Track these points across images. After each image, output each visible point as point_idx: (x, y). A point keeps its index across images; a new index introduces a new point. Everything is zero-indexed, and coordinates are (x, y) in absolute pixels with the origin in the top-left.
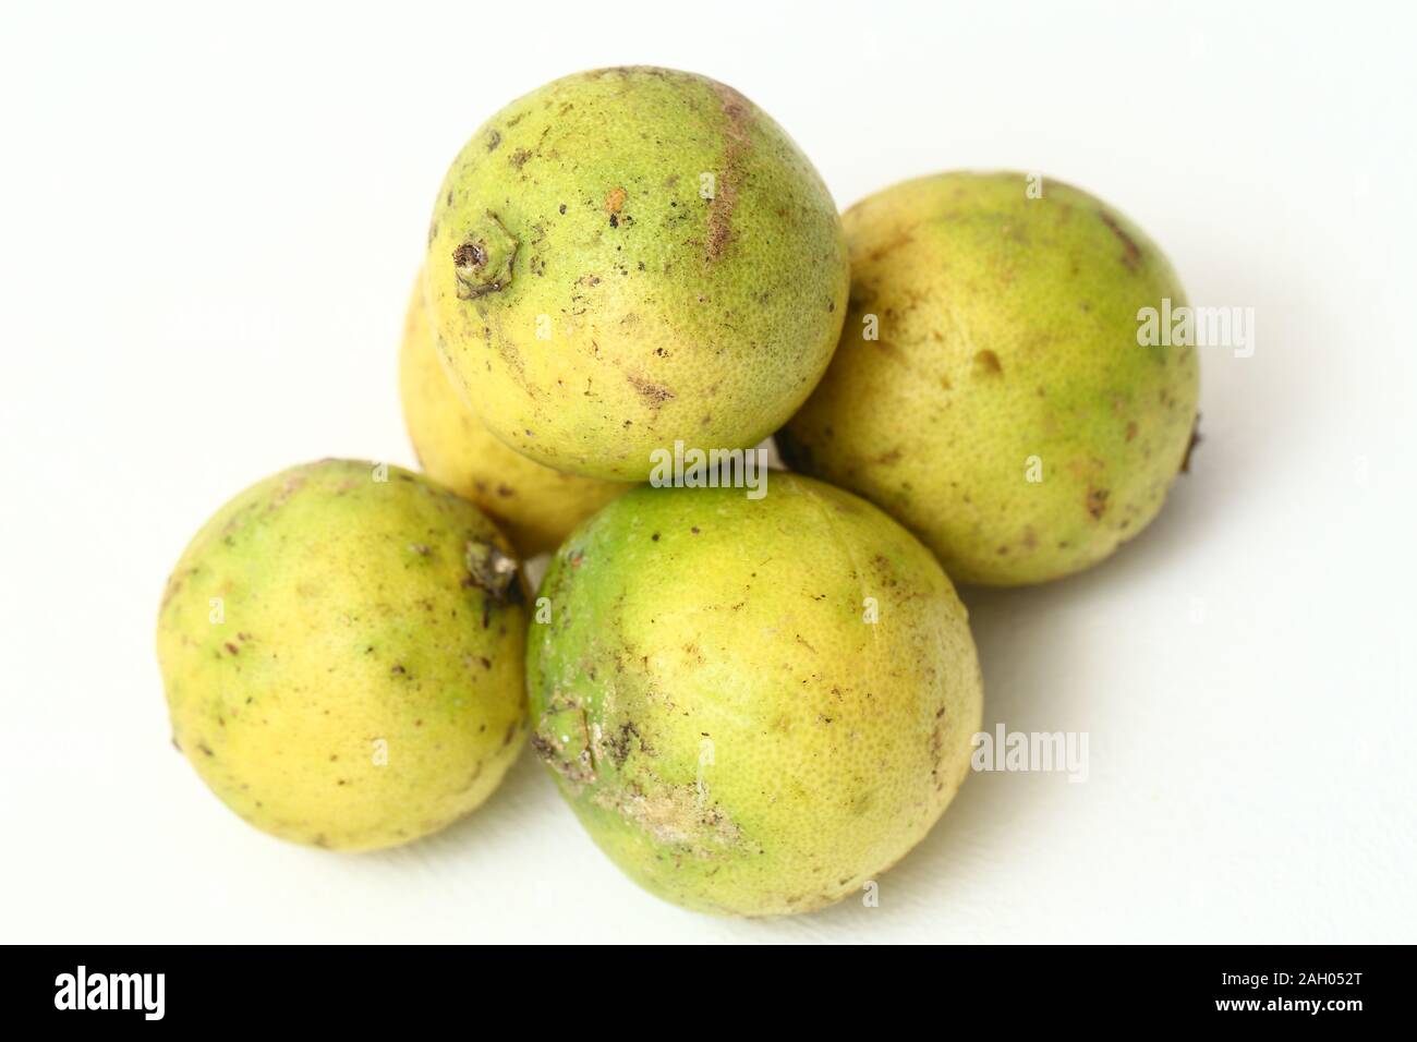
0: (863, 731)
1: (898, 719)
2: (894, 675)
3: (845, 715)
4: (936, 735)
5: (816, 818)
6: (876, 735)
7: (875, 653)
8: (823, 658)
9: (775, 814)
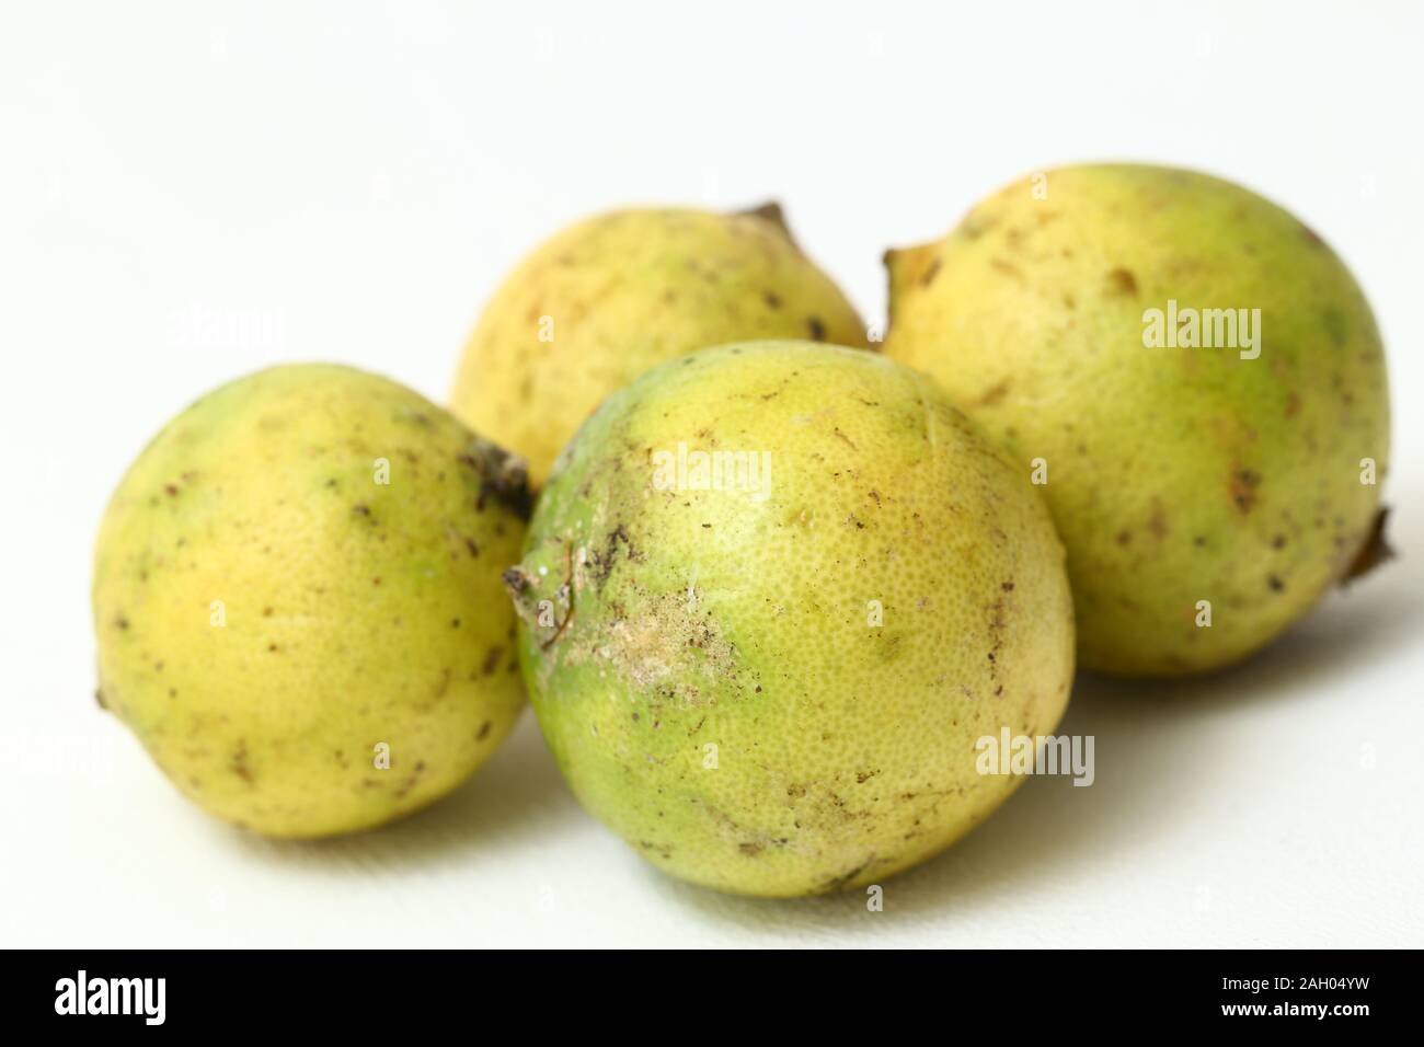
0: (903, 553)
1: (950, 560)
2: (952, 508)
3: (882, 527)
4: (998, 606)
5: (832, 646)
6: (919, 565)
7: (931, 476)
8: (864, 457)
9: (779, 631)
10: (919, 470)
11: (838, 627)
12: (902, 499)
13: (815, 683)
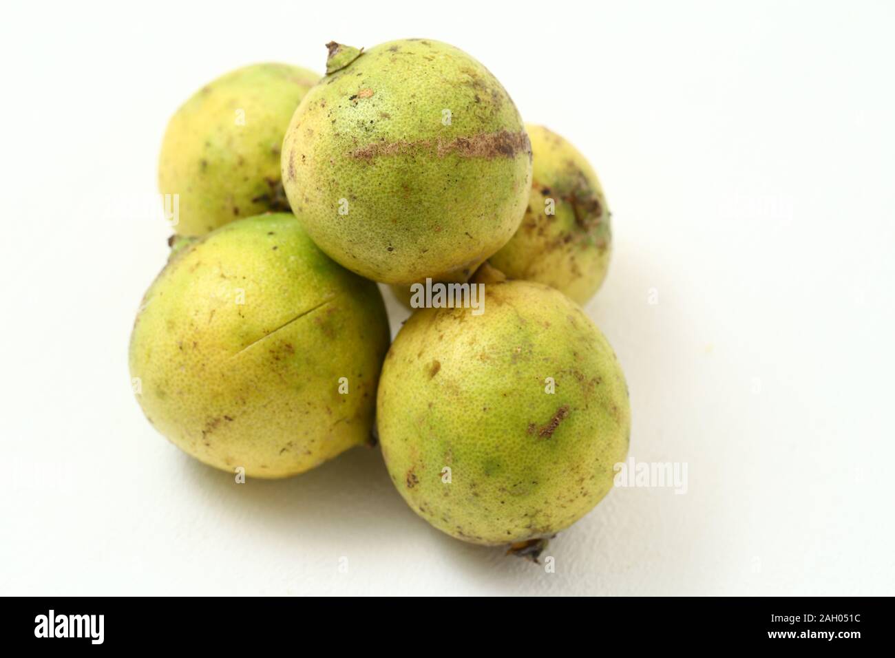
0: (187, 371)
1: (205, 390)
3: (187, 357)
4: (217, 420)
6: (189, 380)
7: (226, 359)
8: (208, 329)
10: (224, 352)
12: (204, 355)
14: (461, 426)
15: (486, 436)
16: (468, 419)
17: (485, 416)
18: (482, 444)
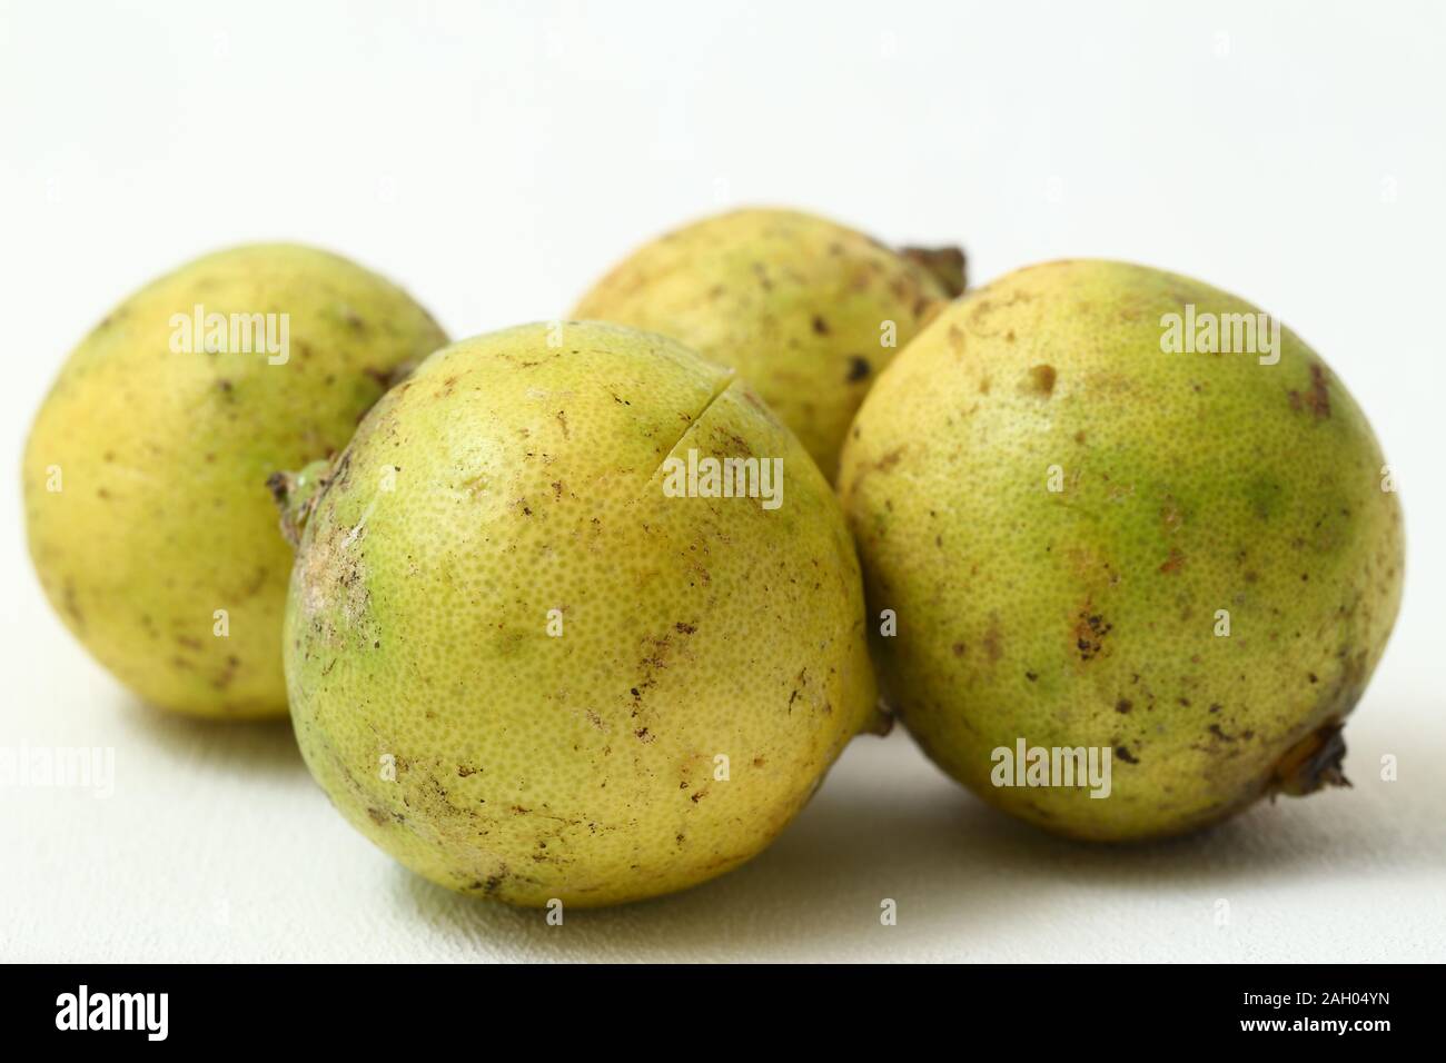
0: (562, 554)
1: (617, 577)
2: (646, 528)
3: (551, 521)
4: (662, 643)
5: (450, 622)
6: (575, 570)
7: (639, 489)
8: (570, 447)
9: (407, 591)
10: (627, 479)
11: (462, 605)
12: (588, 500)
13: (425, 655)
14: (1171, 438)
15: (1227, 434)
16: (1175, 418)
17: (1207, 400)
18: (1230, 455)
